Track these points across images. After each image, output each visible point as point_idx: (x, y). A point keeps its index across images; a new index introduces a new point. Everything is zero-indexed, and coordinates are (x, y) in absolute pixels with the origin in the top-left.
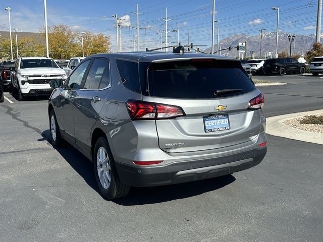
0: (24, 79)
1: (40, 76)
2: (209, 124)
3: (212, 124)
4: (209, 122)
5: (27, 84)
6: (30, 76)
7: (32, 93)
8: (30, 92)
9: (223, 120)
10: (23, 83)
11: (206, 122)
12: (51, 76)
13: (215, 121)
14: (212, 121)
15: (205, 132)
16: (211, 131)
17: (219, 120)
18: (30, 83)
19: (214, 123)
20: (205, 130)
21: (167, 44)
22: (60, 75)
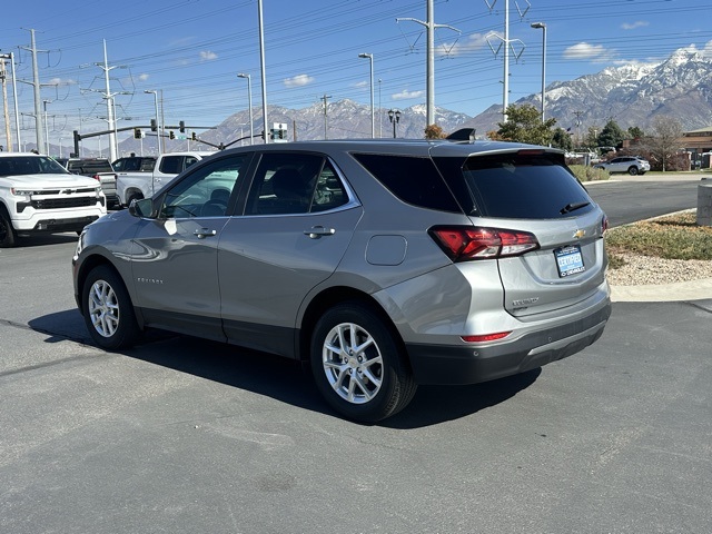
0: (23, 199)
5: (29, 210)
8: (37, 226)
10: (21, 207)
11: (559, 259)
12: (78, 191)
15: (560, 277)
18: (36, 208)
20: (559, 273)
21: (111, 121)
22: (93, 190)
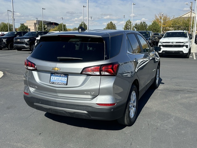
1: (169, 43)
2: (54, 78)
3: (56, 79)
4: (54, 77)
6: (164, 43)
7: (164, 53)
9: (64, 78)
13: (58, 77)
14: (56, 77)
16: (53, 83)
17: (61, 78)
19: (57, 79)
